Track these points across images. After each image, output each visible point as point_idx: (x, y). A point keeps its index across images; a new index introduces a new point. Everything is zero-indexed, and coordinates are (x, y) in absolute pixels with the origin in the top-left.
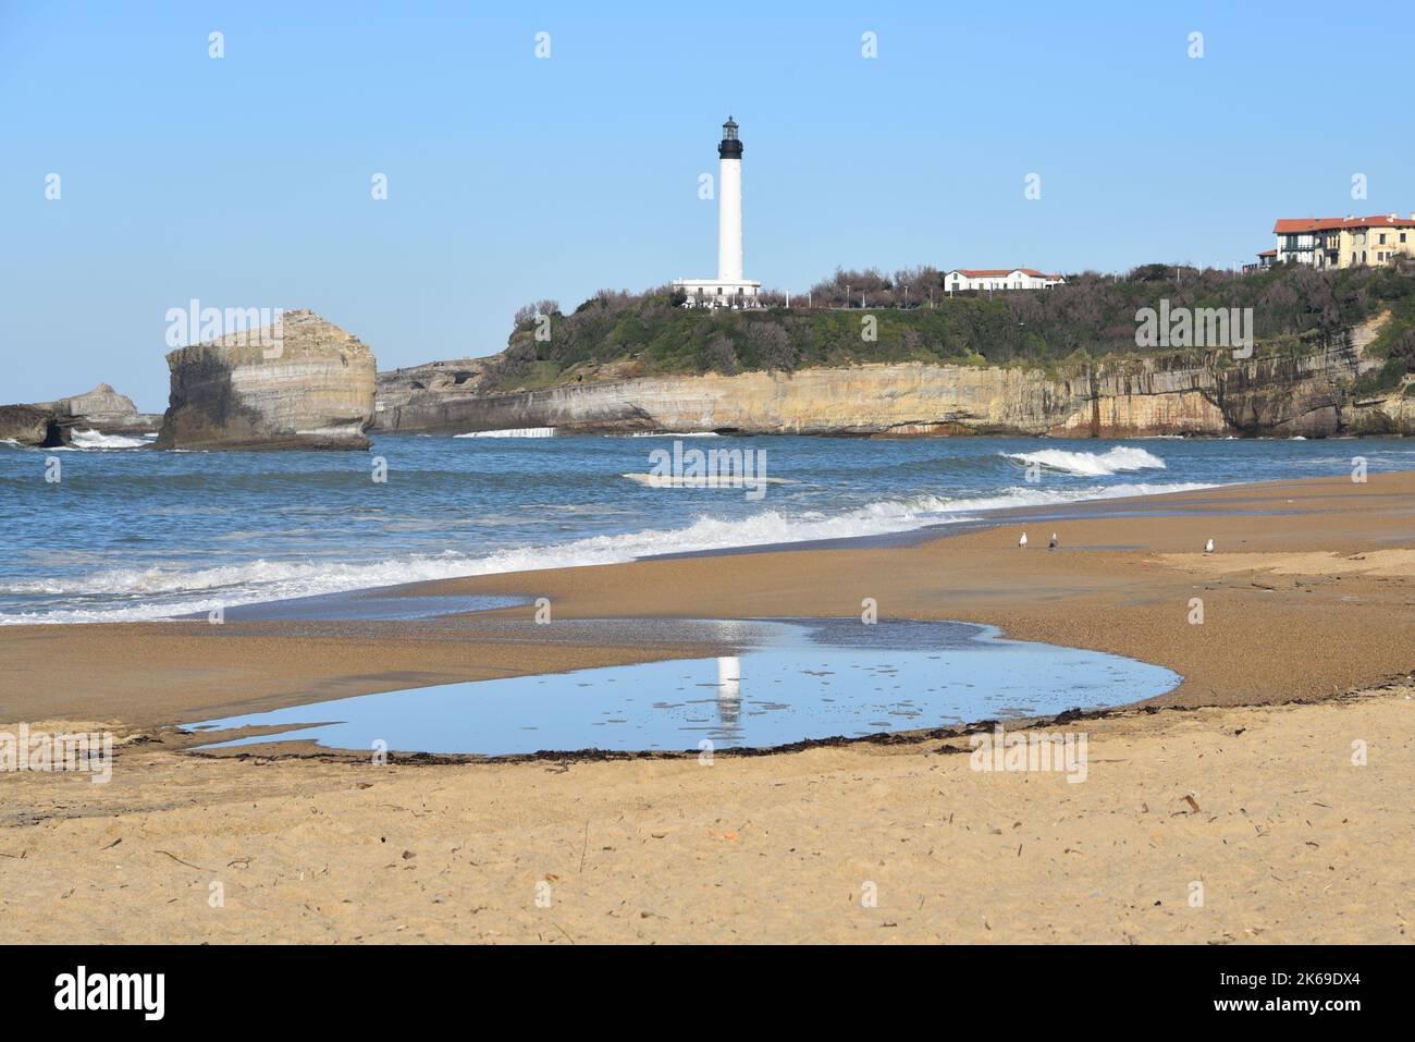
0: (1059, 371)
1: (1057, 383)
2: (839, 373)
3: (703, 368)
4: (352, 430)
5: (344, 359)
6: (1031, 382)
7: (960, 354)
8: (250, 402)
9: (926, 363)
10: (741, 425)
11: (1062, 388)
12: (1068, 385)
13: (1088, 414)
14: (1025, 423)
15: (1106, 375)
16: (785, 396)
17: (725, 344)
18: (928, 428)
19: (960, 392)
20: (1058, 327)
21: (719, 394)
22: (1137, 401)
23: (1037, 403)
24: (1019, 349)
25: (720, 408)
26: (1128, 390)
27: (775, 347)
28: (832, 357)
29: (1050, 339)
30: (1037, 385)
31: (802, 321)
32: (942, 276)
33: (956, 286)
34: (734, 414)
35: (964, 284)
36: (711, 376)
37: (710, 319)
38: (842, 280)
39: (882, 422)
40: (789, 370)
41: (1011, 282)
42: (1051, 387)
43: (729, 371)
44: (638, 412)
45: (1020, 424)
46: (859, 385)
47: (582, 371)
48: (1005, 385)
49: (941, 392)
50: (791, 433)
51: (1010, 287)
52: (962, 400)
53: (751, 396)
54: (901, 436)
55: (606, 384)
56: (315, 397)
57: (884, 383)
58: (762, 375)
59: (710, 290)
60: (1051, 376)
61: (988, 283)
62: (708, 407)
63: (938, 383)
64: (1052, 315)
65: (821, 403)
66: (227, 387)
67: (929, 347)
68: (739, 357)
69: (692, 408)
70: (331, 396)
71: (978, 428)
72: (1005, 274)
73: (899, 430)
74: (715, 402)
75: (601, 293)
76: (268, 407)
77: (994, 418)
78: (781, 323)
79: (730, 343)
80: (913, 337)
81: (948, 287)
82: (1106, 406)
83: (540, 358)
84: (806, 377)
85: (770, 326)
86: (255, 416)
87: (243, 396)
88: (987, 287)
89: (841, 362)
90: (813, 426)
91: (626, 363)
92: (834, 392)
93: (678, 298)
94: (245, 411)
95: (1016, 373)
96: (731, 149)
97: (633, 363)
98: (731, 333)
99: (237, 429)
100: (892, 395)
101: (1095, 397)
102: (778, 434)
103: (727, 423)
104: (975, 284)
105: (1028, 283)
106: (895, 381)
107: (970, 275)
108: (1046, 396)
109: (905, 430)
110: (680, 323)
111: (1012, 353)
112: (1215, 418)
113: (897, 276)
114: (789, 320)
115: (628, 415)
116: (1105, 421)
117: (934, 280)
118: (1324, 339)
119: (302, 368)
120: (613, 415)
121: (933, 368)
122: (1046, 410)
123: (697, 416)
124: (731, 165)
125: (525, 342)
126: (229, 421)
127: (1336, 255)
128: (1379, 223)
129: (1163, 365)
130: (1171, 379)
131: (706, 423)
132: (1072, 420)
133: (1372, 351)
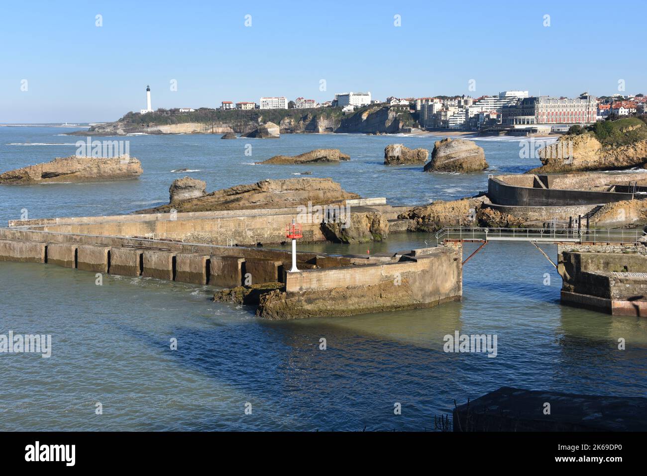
3: (167, 124)
6: (204, 125)
7: (195, 122)
9: (191, 123)
10: (172, 132)
12: (209, 126)
13: (211, 130)
14: (203, 132)
15: (215, 125)
18: (191, 133)
19: (195, 127)
20: (206, 117)
23: (204, 129)
25: (170, 130)
26: (218, 127)
28: (181, 122)
32: (178, 109)
33: (181, 111)
36: (168, 125)
39: (187, 132)
43: (170, 125)
44: (160, 131)
46: (184, 126)
48: (200, 126)
49: (193, 127)
57: (187, 126)
58: (174, 125)
60: (206, 125)
62: (168, 130)
65: (180, 129)
67: (191, 121)
77: (198, 131)
82: (215, 129)
83: (133, 122)
92: (182, 127)
95: (202, 124)
96: (148, 90)
100: (188, 128)
101: (213, 128)
111: (201, 121)
112: (232, 130)
115: (158, 131)
116: (214, 131)
118: (254, 119)
120: (155, 131)
122: (206, 130)
127: (241, 108)
128: (248, 103)
129: (223, 123)
130: (225, 125)
131: (169, 132)
132: (209, 131)
133: (261, 121)
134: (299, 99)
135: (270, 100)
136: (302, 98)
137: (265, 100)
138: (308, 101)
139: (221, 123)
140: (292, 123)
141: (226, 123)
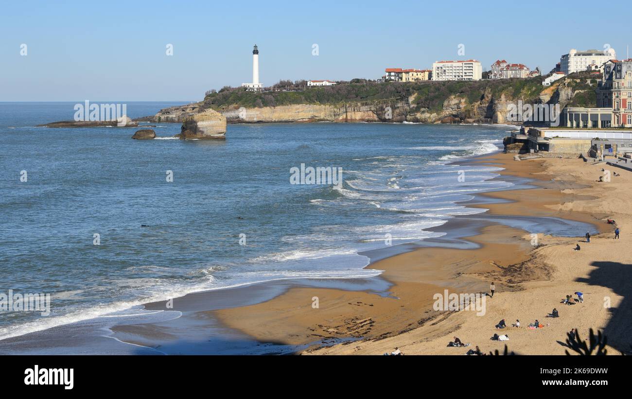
0: (338, 106)
1: (337, 109)
2: (286, 107)
3: (254, 106)
4: (222, 135)
5: (220, 119)
6: (331, 109)
7: (314, 102)
8: (201, 129)
9: (306, 104)
10: (263, 120)
11: (338, 110)
12: (340, 109)
13: (345, 116)
14: (330, 118)
15: (349, 107)
16: (274, 112)
17: (259, 101)
18: (307, 120)
19: (314, 111)
20: (337, 95)
21: (258, 113)
22: (356, 113)
23: (332, 114)
24: (328, 101)
25: (259, 116)
26: (354, 110)
27: (271, 101)
28: (284, 103)
29: (335, 98)
30: (332, 109)
31: (277, 94)
32: (307, 82)
33: (310, 84)
34: (262, 117)
35: (312, 84)
36: (256, 108)
37: (255, 95)
38: (281, 82)
39: (296, 118)
40: (274, 106)
41: (324, 83)
42: (336, 110)
43: (260, 107)
44: (239, 117)
45: (328, 119)
46: (290, 110)
47: (224, 107)
48: (325, 109)
49: (310, 111)
50: (275, 122)
51: (323, 85)
52: (315, 113)
53: (266, 113)
54: (300, 122)
55: (231, 110)
56: (214, 128)
57: (297, 109)
58: (268, 108)
59: (251, 86)
60: (336, 107)
61: (318, 84)
62: (256, 116)
63: (309, 109)
64: (335, 92)
65: (281, 114)
66: (196, 126)
67: (307, 100)
68: (263, 104)
69: (252, 116)
70: (218, 128)
71: (319, 119)
72: (322, 81)
73: (300, 120)
74: (257, 115)
75: (225, 87)
76: (205, 130)
77: (322, 117)
78: (272, 95)
79: (261, 100)
80: (303, 98)
81: (308, 85)
82: (349, 114)
83: (213, 104)
84: (278, 108)
85: (270, 96)
86: (202, 132)
87: (200, 128)
88: (318, 85)
89: (286, 105)
90: (280, 120)
91: (235, 105)
92: (285, 112)
93: (246, 89)
94: (200, 131)
95: (327, 106)
96: (256, 52)
97: (237, 105)
98: (261, 98)
99: (199, 135)
100: (298, 112)
101: (346, 112)
102: (272, 122)
103: (260, 120)
104: (315, 84)
105: (328, 84)
106: (299, 109)
107: (314, 82)
108: (335, 112)
109: (301, 120)
110: (248, 96)
111: (326, 101)
112: (375, 117)
113: (296, 82)
114: (273, 94)
115: (236, 118)
116: (349, 118)
117: (304, 83)
118: (402, 99)
119: (212, 122)
121: (308, 105)
122: (335, 115)
123: (253, 118)
124: (256, 56)
125: (208, 100)
126: (197, 134)
127: (401, 78)
128: (412, 71)
129: (363, 105)
130: (364, 108)
131: (255, 119)
132: (341, 118)
133: (413, 102)
134: (498, 63)
135: (449, 64)
136: (504, 61)
137: (440, 65)
138: (514, 65)
139: (359, 104)
140: (462, 106)
141: (366, 104)
